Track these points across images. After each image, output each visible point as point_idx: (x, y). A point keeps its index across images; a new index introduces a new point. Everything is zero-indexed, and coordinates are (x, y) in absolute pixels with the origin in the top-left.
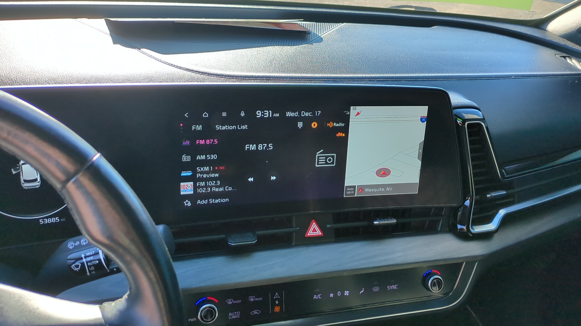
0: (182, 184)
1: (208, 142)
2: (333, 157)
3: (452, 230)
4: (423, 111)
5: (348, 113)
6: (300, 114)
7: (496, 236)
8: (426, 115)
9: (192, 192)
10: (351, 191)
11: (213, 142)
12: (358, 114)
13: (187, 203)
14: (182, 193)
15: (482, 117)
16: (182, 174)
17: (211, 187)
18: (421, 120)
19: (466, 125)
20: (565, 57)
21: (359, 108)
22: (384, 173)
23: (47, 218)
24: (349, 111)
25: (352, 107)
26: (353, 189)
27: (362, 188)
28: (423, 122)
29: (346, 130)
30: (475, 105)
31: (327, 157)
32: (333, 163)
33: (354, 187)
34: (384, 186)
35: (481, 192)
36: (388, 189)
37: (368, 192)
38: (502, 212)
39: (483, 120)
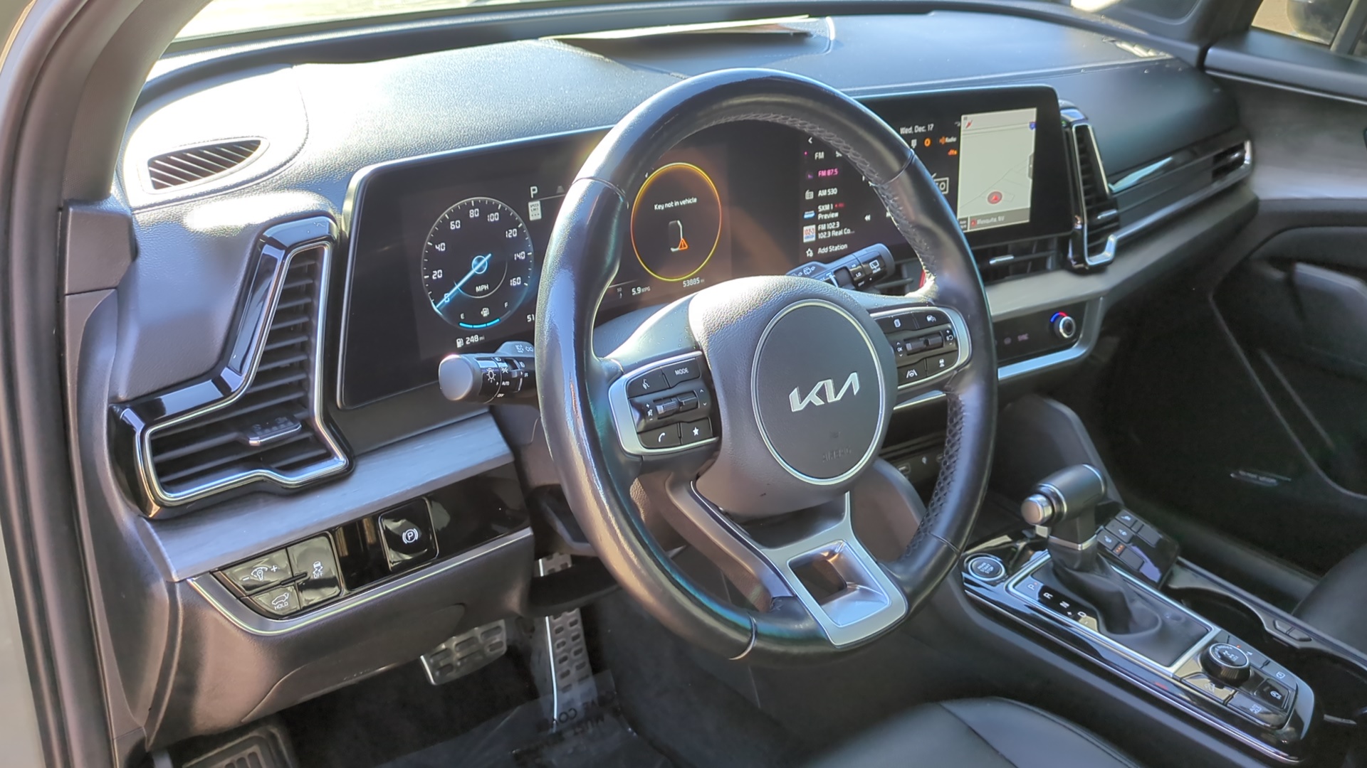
0: (805, 228)
1: (829, 173)
2: (945, 182)
3: (1063, 265)
4: (1031, 114)
5: (959, 125)
6: (913, 130)
7: (1110, 268)
8: (1034, 120)
9: (814, 239)
10: (963, 225)
11: (834, 172)
12: (969, 124)
13: (809, 252)
14: (805, 241)
15: (1082, 117)
16: (806, 216)
17: (831, 230)
18: (1031, 125)
19: (1074, 130)
20: (1113, 41)
21: (970, 117)
22: (995, 198)
23: (689, 279)
24: (960, 120)
25: (963, 117)
26: (965, 222)
27: (974, 220)
28: (1032, 128)
29: (957, 146)
30: (1071, 104)
31: (940, 182)
32: (945, 190)
33: (966, 219)
34: (996, 215)
35: (1092, 214)
36: (1000, 219)
37: (981, 226)
38: (1112, 240)
39: (1086, 119)
